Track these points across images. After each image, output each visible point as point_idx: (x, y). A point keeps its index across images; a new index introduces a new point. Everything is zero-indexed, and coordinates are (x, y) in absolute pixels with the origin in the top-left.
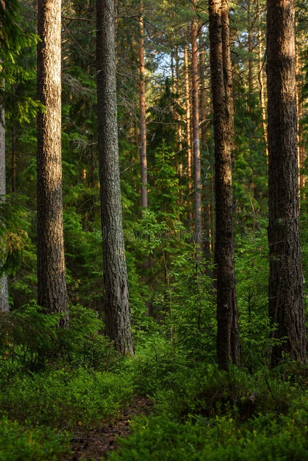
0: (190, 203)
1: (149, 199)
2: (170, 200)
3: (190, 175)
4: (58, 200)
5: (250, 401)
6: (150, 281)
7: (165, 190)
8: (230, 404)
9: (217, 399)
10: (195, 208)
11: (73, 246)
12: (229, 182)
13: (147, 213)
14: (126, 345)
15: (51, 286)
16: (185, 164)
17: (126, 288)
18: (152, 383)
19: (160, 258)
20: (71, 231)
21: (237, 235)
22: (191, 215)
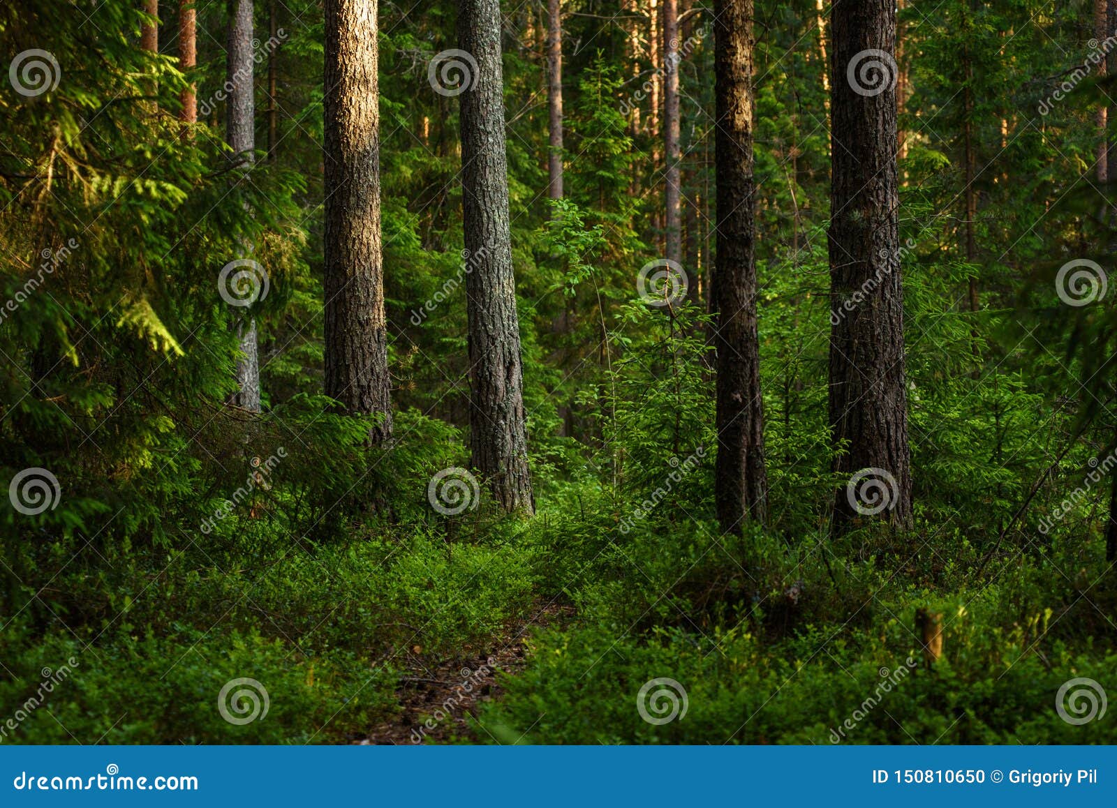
0: (656, 193)
1: (566, 180)
2: (613, 183)
3: (656, 132)
4: (370, 172)
5: (788, 598)
6: (568, 361)
7: (603, 161)
8: (745, 606)
9: (716, 596)
10: (666, 201)
11: (401, 281)
12: (747, 126)
13: (563, 208)
14: (516, 492)
15: (354, 358)
16: (646, 106)
17: (517, 369)
18: (574, 570)
19: (589, 312)
20: (396, 249)
21: (759, 263)
22: (658, 220)
